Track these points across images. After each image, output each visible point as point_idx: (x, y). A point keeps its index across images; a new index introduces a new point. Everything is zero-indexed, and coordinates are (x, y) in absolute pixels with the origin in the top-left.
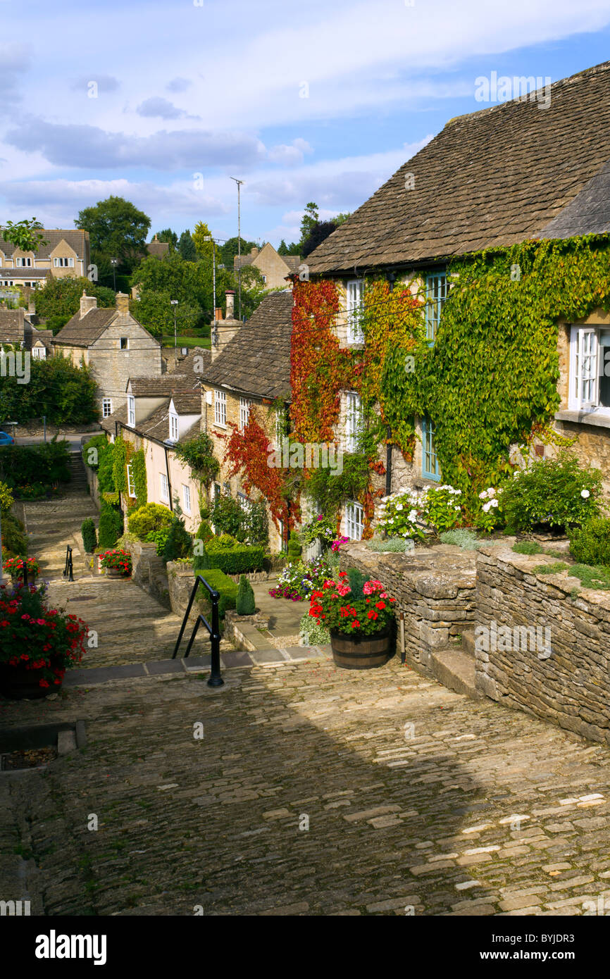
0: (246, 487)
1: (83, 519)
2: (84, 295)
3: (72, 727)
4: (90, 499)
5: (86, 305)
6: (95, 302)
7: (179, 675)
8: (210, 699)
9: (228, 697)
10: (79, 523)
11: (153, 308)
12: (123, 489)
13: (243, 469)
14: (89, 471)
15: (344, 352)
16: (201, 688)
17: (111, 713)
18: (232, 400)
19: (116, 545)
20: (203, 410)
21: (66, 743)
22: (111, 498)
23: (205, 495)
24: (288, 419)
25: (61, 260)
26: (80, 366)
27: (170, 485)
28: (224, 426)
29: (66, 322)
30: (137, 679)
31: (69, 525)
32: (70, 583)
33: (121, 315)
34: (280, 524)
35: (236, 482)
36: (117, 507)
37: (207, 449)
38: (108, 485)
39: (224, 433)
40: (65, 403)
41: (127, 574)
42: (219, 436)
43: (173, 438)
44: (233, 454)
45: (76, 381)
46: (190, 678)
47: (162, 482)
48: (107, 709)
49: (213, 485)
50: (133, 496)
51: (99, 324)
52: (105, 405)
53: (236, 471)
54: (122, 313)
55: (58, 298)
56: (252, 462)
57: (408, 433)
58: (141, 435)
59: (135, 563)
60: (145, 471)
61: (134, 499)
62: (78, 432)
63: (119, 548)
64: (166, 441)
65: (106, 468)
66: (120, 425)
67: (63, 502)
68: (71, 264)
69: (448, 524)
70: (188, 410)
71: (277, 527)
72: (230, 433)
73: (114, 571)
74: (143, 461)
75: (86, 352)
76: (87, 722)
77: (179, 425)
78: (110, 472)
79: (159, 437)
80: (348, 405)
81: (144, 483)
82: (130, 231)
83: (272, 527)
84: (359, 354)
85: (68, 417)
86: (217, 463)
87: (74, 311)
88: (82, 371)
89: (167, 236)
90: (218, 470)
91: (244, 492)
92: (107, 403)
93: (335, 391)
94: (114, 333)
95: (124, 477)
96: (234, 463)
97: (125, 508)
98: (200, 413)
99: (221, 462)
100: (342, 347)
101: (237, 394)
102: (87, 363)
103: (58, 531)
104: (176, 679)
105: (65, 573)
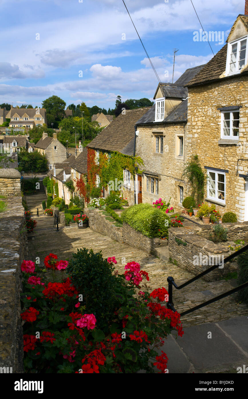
0: (80, 194)
1: (43, 200)
2: (44, 132)
3: (34, 237)
4: (45, 194)
5: (45, 136)
6: (47, 135)
7: (52, 230)
8: (56, 233)
9: (59, 233)
10: (41, 201)
11: (65, 135)
12: (53, 193)
13: (79, 189)
14: (45, 187)
15: (96, 166)
16: (56, 232)
17: (40, 235)
18: (77, 172)
19: (50, 208)
20: (71, 173)
21: (33, 239)
22: (50, 195)
23: (72, 195)
24: (87, 179)
25: (37, 118)
26: (42, 155)
27: (64, 192)
28: (76, 178)
29: (39, 140)
30: (45, 231)
31: (39, 202)
32: (38, 217)
33: (54, 140)
34: (87, 203)
35: (78, 192)
36: (52, 197)
37: (72, 184)
38: (50, 191)
39: (76, 180)
40: (38, 166)
41: (52, 215)
42: (75, 181)
43: (65, 180)
44: (78, 186)
45: (41, 159)
46: (54, 230)
47: (62, 191)
48: (40, 234)
49: (74, 193)
50: (55, 195)
51: (48, 142)
52: (50, 166)
53: (78, 190)
54: (55, 139)
55: (36, 132)
56: (81, 188)
57: (106, 185)
58: (57, 179)
59: (54, 212)
60: (58, 189)
61: (56, 195)
62: (42, 174)
63: (50, 209)
64: (63, 181)
65: (49, 187)
66: (52, 176)
67: (38, 195)
68: (41, 119)
69: (103, 204)
70: (68, 173)
71: (86, 204)
72: (77, 180)
73: (49, 214)
74: (58, 186)
75: (44, 150)
76: (36, 236)
77: (66, 177)
78: (50, 188)
79: (61, 179)
80: (98, 177)
81: (58, 191)
82: (60, 107)
83: (85, 204)
84: (98, 167)
85: (39, 170)
86: (74, 188)
87: (41, 137)
88: (43, 156)
89: (72, 107)
90: (74, 189)
91: (80, 195)
92: (51, 165)
93: (95, 174)
94: (53, 145)
95: (53, 189)
96: (78, 188)
97: (54, 198)
98: (70, 174)
99: (75, 187)
100: (96, 164)
101: (78, 171)
102: (45, 154)
103: (36, 204)
104: (51, 230)
105: (37, 215)
